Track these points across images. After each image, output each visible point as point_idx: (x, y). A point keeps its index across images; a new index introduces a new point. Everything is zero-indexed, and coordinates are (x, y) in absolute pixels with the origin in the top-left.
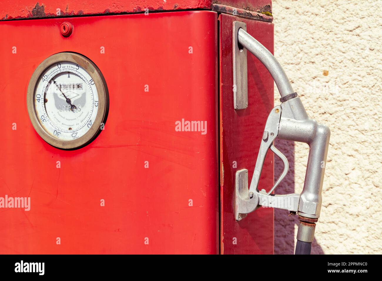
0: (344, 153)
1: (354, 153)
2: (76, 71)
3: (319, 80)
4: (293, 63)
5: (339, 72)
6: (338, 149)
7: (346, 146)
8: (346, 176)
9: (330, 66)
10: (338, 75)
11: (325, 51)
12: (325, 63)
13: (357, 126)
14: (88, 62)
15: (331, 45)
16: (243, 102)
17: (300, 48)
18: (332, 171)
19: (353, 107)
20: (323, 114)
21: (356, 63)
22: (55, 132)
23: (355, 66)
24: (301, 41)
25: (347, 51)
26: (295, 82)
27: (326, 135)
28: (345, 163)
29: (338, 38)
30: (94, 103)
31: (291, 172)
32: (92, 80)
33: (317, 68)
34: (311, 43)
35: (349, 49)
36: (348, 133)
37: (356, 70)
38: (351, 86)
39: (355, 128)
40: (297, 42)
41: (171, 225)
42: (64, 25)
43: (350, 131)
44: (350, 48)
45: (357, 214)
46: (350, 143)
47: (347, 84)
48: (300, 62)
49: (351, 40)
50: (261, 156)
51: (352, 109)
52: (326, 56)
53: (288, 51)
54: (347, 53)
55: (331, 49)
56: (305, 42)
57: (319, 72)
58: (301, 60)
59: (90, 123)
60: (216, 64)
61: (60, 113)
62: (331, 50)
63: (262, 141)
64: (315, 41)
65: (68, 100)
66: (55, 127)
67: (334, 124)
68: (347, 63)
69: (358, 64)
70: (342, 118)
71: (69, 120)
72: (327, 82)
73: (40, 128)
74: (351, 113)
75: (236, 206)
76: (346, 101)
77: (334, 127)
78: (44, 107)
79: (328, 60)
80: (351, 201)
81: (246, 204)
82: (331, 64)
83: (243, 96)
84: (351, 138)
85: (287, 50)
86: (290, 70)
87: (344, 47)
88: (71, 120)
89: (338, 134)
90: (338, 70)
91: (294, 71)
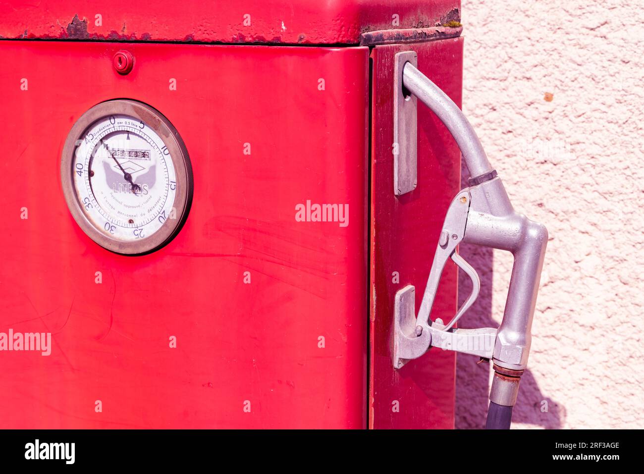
0: (575, 228)
1: (590, 229)
2: (140, 131)
3: (537, 108)
4: (496, 78)
5: (571, 96)
6: (565, 221)
7: (578, 217)
8: (576, 264)
9: (556, 86)
10: (569, 101)
11: (548, 61)
12: (547, 81)
13: (596, 186)
14: (160, 119)
15: (559, 52)
16: (409, 181)
17: (507, 54)
18: (554, 256)
19: (591, 154)
20: (542, 163)
21: (599, 82)
22: (107, 226)
23: (597, 88)
24: (510, 42)
25: (585, 62)
26: (497, 110)
27: (542, 240)
28: (575, 244)
29: (571, 40)
30: (168, 184)
31: (487, 254)
32: (166, 147)
33: (535, 89)
34: (526, 46)
35: (588, 59)
36: (582, 196)
37: (599, 95)
38: (589, 120)
39: (593, 188)
40: (503, 44)
41: (292, 383)
42: (119, 56)
43: (585, 192)
44: (590, 58)
45: (592, 325)
46: (584, 212)
47: (583, 116)
48: (507, 78)
49: (592, 45)
50: (436, 271)
51: (589, 158)
52: (551, 69)
53: (487, 57)
54: (584, 66)
55: (558, 58)
56: (516, 43)
57: (537, 96)
58: (509, 73)
59: (163, 215)
60: (366, 131)
61: (114, 194)
62: (558, 60)
63: (439, 247)
64: (533, 43)
65: (127, 177)
66: (107, 217)
67: (559, 180)
68: (584, 83)
69: (602, 85)
70: (572, 171)
71: (129, 207)
72: (550, 112)
73: (82, 218)
74: (588, 164)
75: (395, 346)
76: (580, 144)
77: (560, 186)
78: (89, 184)
79: (553, 76)
80: (582, 305)
81: (410, 345)
82: (558, 83)
83: (409, 170)
84: (587, 205)
85: (485, 56)
86: (491, 89)
87: (580, 56)
88: (133, 207)
89: (565, 197)
90: (569, 93)
91: (496, 92)
